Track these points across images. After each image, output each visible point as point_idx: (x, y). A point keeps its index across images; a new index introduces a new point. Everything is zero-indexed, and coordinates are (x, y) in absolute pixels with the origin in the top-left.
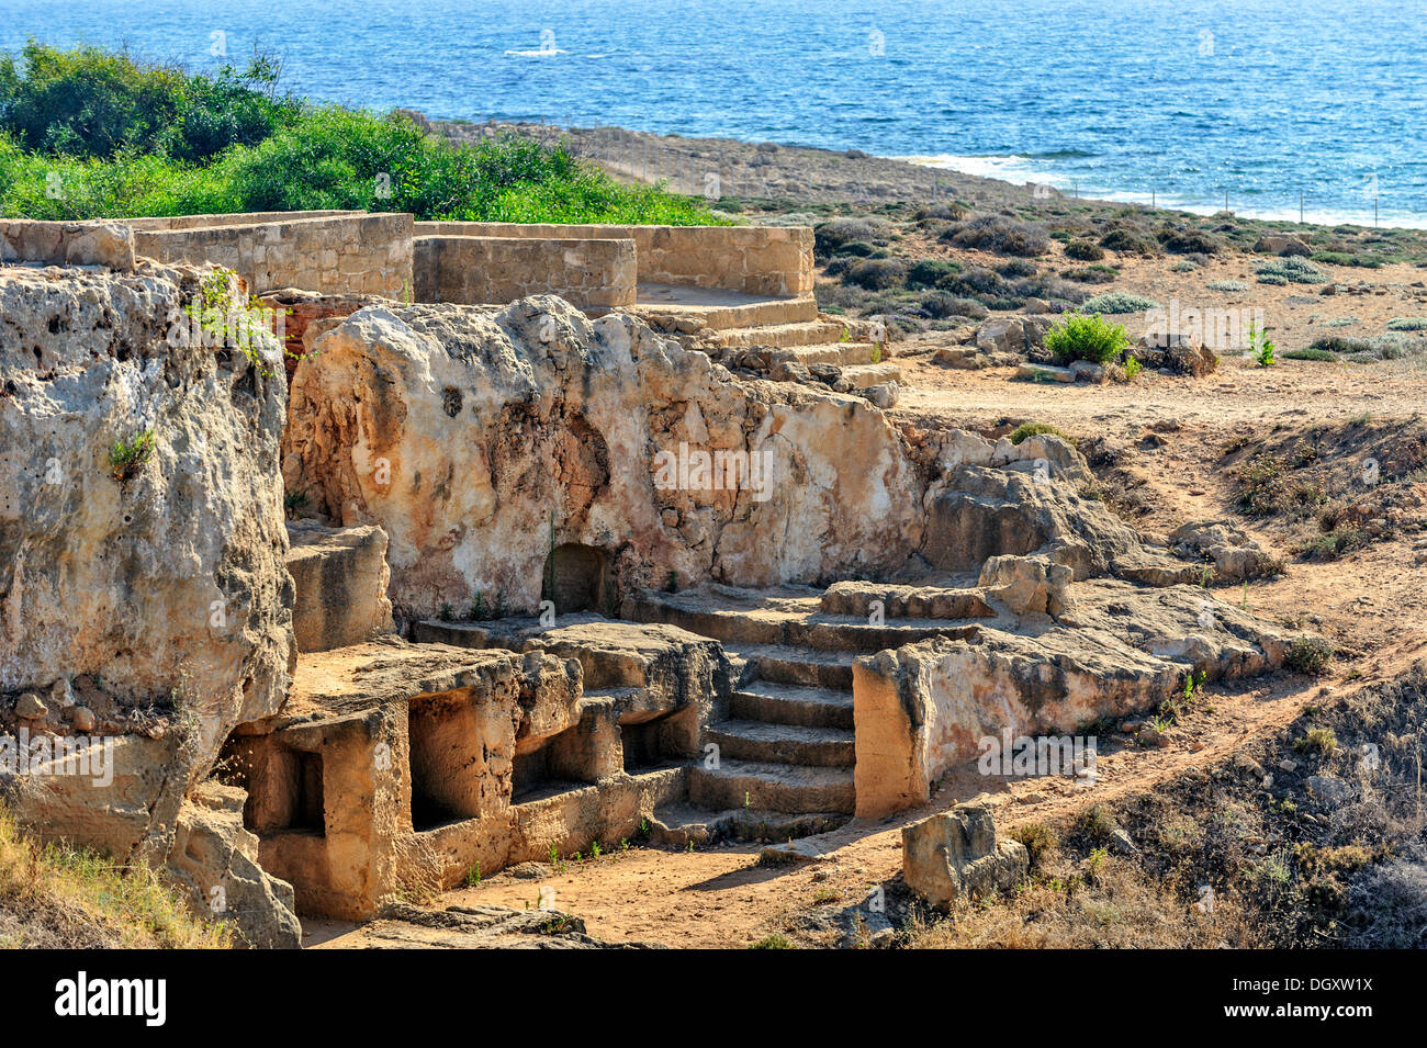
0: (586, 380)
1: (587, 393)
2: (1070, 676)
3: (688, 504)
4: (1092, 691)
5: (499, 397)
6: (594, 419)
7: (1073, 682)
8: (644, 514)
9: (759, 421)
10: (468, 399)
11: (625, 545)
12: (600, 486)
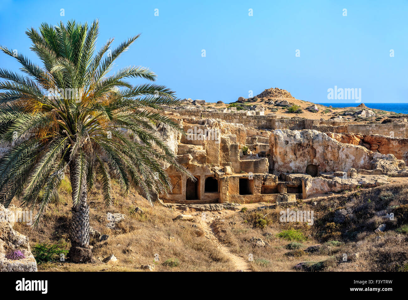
0: (313, 141)
1: (313, 143)
3: (329, 160)
4: (340, 186)
5: (295, 143)
6: (314, 147)
9: (340, 149)
10: (290, 142)
11: (319, 165)
12: (315, 156)
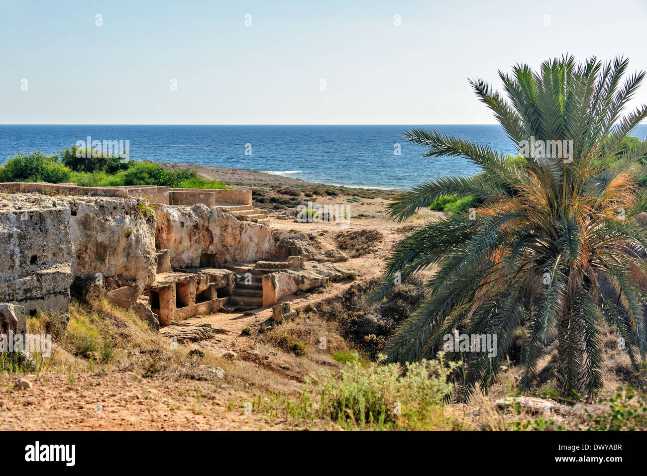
0: (209, 221)
1: (209, 223)
2: (305, 279)
3: (228, 245)
4: (309, 282)
5: (192, 224)
6: (210, 228)
7: (306, 280)
8: (220, 247)
9: (243, 229)
10: (185, 224)
11: (216, 254)
12: (212, 242)
